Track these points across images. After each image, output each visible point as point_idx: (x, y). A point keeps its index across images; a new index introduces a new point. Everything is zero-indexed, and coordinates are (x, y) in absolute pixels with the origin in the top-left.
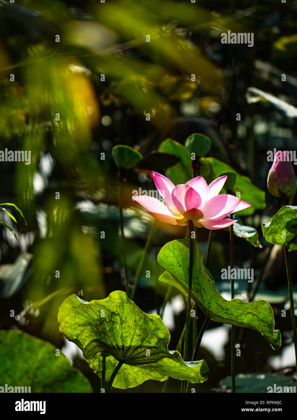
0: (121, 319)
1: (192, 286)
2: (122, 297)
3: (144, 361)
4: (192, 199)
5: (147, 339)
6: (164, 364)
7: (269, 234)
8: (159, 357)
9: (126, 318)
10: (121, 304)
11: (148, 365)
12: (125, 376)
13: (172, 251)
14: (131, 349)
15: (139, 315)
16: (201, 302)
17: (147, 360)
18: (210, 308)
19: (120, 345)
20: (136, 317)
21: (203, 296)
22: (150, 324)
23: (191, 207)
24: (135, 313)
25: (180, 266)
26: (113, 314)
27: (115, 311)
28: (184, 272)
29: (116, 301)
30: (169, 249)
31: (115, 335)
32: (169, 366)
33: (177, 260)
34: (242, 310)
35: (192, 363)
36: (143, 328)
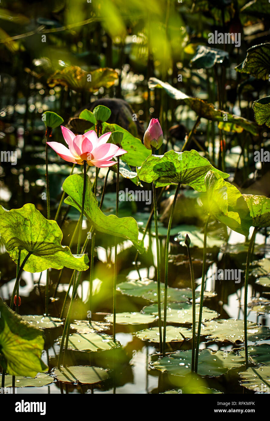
0: (31, 223)
1: (85, 206)
2: (32, 208)
3: (45, 253)
4: (87, 145)
5: (47, 237)
6: (59, 255)
7: (141, 175)
8: (56, 251)
9: (34, 223)
10: (31, 213)
11: (48, 256)
12: (33, 264)
13: (72, 182)
14: (37, 244)
15: (43, 221)
16: (90, 217)
17: (47, 252)
18: (96, 222)
19: (29, 241)
20: (41, 223)
21: (92, 213)
22: (50, 226)
23: (85, 152)
24: (40, 219)
25: (77, 192)
26: (26, 219)
27: (27, 217)
28: (80, 196)
29: (28, 211)
30: (71, 180)
31: (27, 234)
32: (62, 257)
33: (76, 188)
34: (117, 224)
35: (78, 256)
36: (45, 229)
